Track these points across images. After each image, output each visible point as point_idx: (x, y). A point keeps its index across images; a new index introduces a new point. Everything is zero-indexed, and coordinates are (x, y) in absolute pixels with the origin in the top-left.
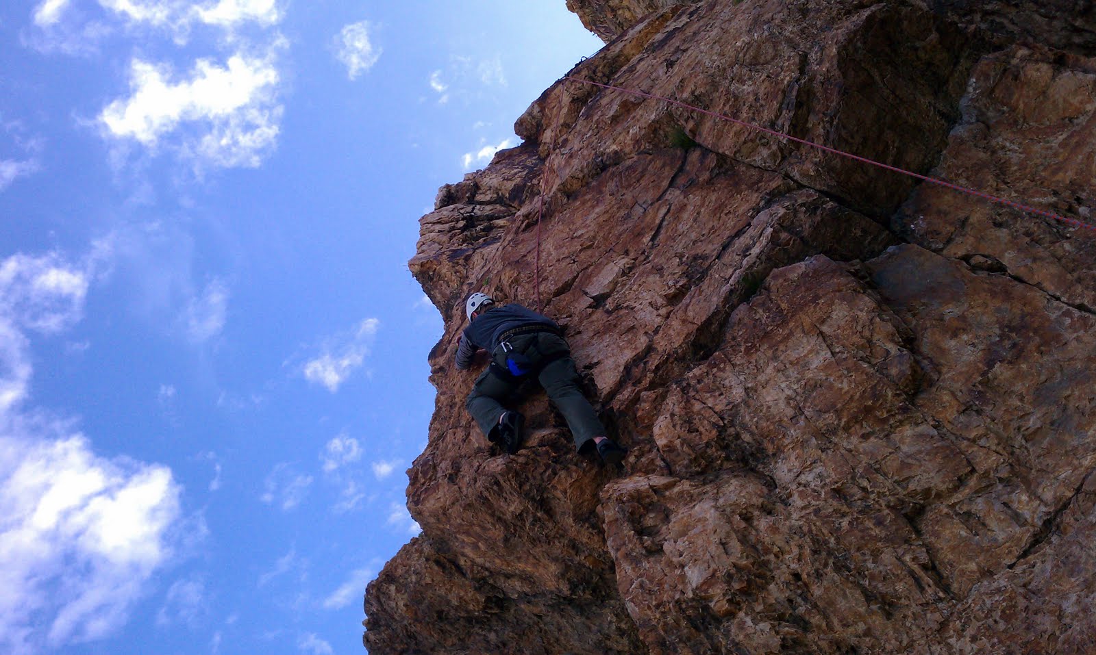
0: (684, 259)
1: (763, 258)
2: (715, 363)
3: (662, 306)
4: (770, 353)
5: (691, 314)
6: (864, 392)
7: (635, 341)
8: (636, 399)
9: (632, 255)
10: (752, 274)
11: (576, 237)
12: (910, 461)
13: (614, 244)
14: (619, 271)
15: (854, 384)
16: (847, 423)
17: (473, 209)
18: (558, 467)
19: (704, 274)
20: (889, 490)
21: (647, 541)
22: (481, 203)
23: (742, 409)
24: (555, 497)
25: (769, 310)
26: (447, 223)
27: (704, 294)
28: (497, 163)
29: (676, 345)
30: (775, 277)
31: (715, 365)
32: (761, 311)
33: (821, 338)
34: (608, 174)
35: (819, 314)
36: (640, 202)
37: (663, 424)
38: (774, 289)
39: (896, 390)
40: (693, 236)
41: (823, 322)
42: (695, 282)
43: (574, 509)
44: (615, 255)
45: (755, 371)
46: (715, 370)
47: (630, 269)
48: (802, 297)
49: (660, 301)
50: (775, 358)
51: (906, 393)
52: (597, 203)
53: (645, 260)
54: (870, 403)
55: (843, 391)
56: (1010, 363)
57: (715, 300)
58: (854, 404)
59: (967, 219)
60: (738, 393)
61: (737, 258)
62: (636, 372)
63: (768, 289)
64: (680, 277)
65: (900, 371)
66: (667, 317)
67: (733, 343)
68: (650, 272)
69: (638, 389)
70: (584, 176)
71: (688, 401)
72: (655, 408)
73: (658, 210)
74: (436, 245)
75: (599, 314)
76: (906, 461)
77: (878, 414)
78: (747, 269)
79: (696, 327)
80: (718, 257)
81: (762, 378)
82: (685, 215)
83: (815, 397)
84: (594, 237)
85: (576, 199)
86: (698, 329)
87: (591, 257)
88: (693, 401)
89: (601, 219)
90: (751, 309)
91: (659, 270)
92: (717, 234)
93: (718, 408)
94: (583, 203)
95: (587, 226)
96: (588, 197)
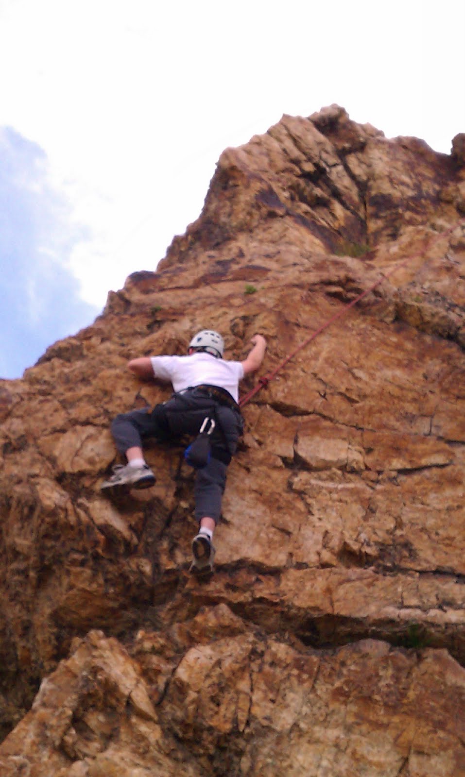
0: (398, 533)
1: (450, 631)
2: (303, 666)
3: (331, 550)
4: (350, 720)
5: (341, 592)
7: (275, 549)
8: (212, 603)
9: (370, 460)
10: (425, 630)
11: (353, 374)
13: (370, 427)
14: (343, 460)
17: (335, 165)
18: (91, 563)
19: (396, 570)
21: (71, 735)
22: (347, 168)
23: (272, 737)
24: (59, 579)
25: (397, 680)
26: (299, 148)
27: (371, 589)
28: (405, 147)
29: (297, 603)
30: (438, 659)
31: (300, 668)
32: (390, 672)
33: (400, 764)
34: (447, 351)
35: (424, 742)
36: (436, 421)
37: (203, 660)
38: (423, 667)
40: (431, 522)
41: (420, 752)
42: (379, 566)
43: (62, 608)
44: (358, 439)
45: (321, 719)
46: (295, 672)
47: (353, 471)
48: (433, 709)
49: (335, 543)
50: (349, 729)
52: (406, 366)
53: (372, 481)
57: (372, 611)
60: (285, 720)
61: (433, 599)
62: (243, 577)
63: (420, 659)
64: (377, 543)
66: (324, 565)
67: (337, 666)
68: (362, 501)
69: (224, 595)
70: (428, 322)
71: (243, 669)
72: (216, 633)
73: (438, 452)
74: (266, 160)
75: (280, 477)
78: (426, 622)
79: (329, 611)
80: (422, 573)
81: (318, 732)
82: (448, 492)
84: (365, 396)
85: (398, 331)
86: (328, 615)
87: (341, 413)
88: (247, 675)
89: (390, 388)
90: (385, 659)
91: (370, 510)
92: (448, 549)
93: (256, 711)
94: (398, 347)
95: (372, 376)
96: (409, 346)
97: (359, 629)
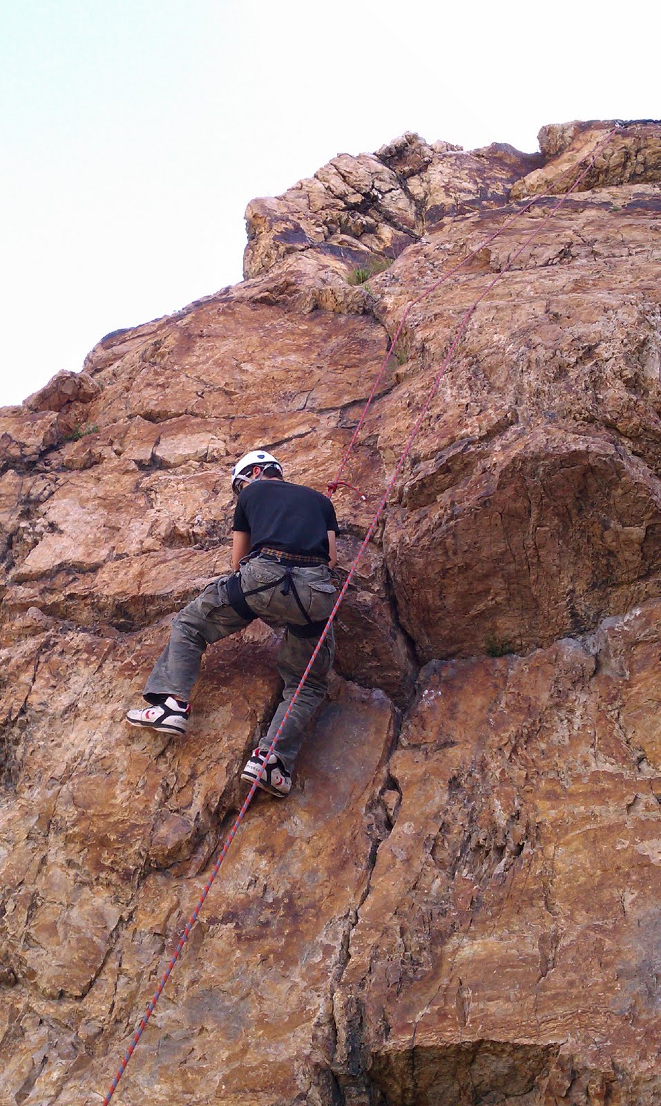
2: (94, 649)
3: (157, 536)
4: (133, 692)
5: (154, 573)
6: (123, 821)
7: (98, 547)
8: (24, 607)
11: (240, 369)
12: (60, 929)
13: (242, 414)
14: (203, 451)
15: (127, 803)
16: (75, 835)
20: (13, 935)
23: (45, 721)
26: (348, 183)
27: (186, 565)
29: (106, 592)
31: (91, 651)
36: (313, 394)
39: (144, 850)
42: (204, 542)
44: (225, 429)
45: (102, 696)
46: (85, 656)
47: (214, 460)
49: (163, 529)
51: (148, 861)
52: (305, 349)
54: (113, 837)
55: (113, 801)
56: (239, 936)
57: (178, 585)
58: (101, 824)
59: (453, 744)
60: (62, 702)
62: (60, 579)
64: (209, 521)
65: (167, 837)
66: (144, 552)
67: (132, 645)
68: (210, 485)
69: (38, 599)
70: (342, 303)
71: (28, 663)
73: (304, 423)
74: (303, 202)
75: (129, 480)
76: (58, 925)
77: (105, 855)
79: (135, 593)
81: (98, 708)
83: (89, 780)
85: (312, 319)
86: (132, 597)
87: (215, 407)
88: (32, 667)
89: (276, 373)
91: (214, 491)
93: (34, 699)
94: (306, 333)
95: (261, 366)
96: (318, 330)
97: (166, 605)
